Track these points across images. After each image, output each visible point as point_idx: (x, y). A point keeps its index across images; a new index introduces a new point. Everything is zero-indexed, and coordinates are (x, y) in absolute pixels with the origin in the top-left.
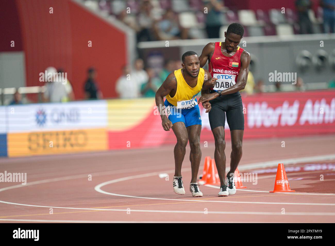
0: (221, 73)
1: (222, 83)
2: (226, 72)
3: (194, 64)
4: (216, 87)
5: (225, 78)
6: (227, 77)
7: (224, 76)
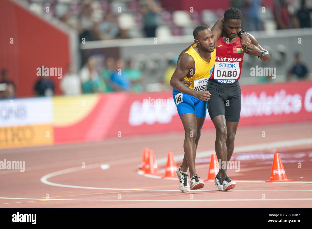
0: (224, 62)
1: (225, 71)
2: (229, 60)
3: (209, 38)
4: (218, 76)
5: (228, 67)
6: (230, 66)
7: (227, 64)
